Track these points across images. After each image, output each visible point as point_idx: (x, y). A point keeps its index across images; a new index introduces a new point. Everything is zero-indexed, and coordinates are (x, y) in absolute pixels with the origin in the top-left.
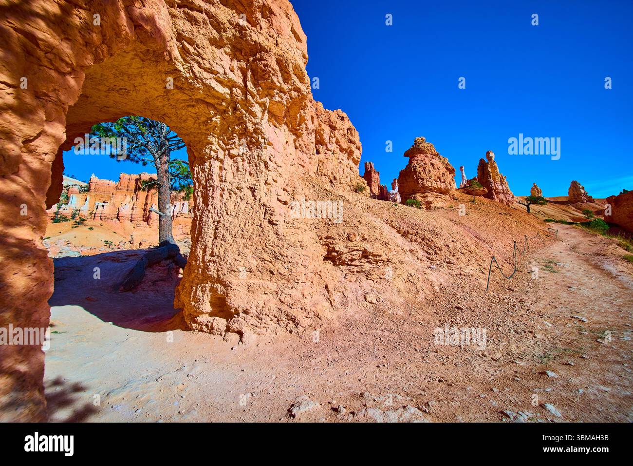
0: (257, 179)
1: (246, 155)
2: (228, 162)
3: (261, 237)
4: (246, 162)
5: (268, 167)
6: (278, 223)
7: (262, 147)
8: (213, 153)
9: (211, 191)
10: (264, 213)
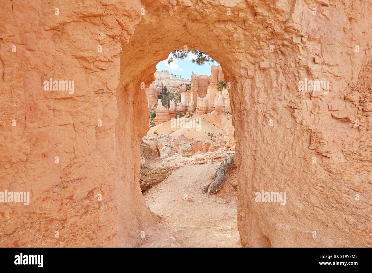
0: (296, 94)
1: (280, 65)
2: (259, 78)
3: (305, 174)
4: (281, 74)
5: (311, 74)
6: (329, 155)
7: (298, 49)
8: (242, 72)
9: (246, 115)
10: (308, 140)
